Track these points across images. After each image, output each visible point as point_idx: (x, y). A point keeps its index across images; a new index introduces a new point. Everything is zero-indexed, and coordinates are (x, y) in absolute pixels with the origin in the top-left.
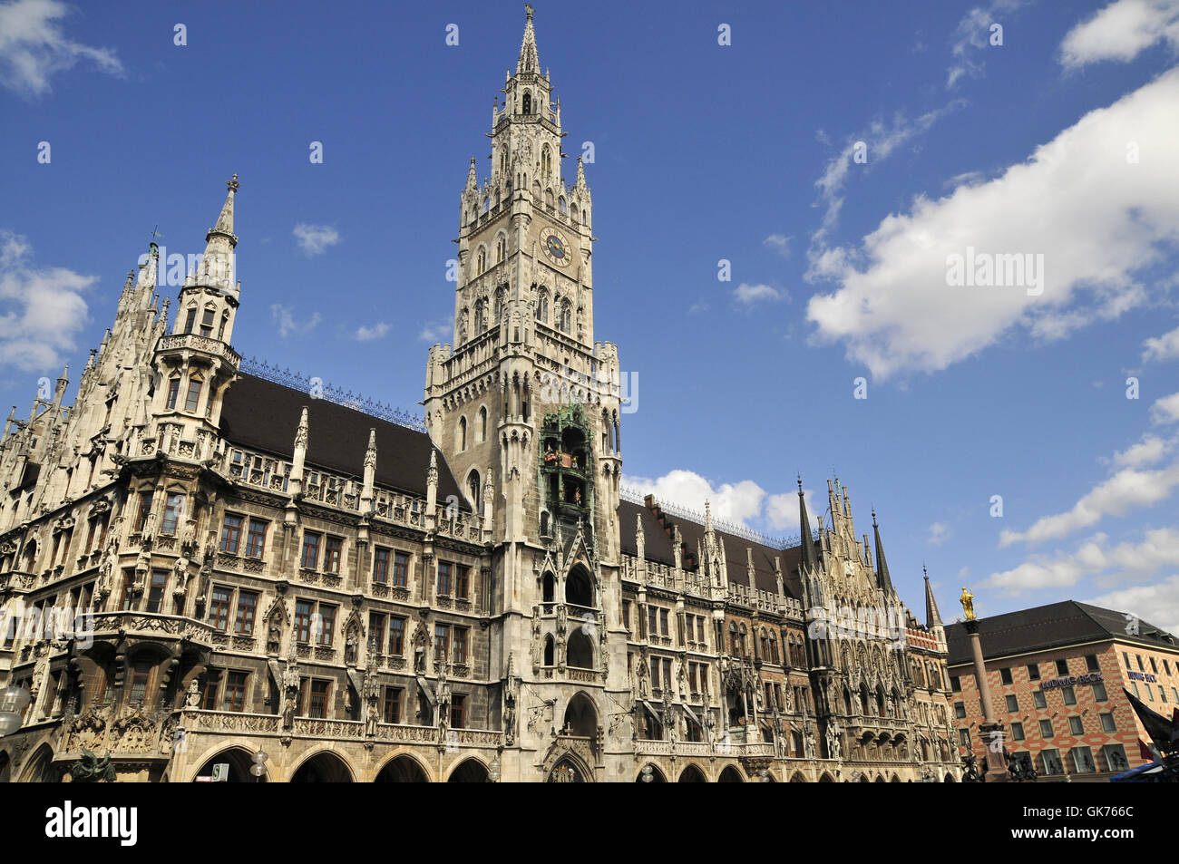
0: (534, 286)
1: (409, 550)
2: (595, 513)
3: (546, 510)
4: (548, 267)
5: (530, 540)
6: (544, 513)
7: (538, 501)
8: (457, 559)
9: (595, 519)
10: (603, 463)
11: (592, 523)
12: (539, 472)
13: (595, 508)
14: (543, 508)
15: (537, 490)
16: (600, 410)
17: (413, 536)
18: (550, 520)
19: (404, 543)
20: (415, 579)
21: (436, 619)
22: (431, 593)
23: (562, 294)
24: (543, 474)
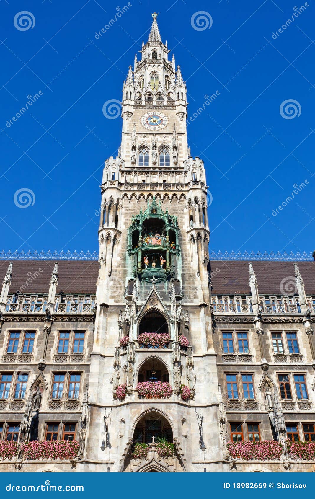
0: (134, 147)
1: (34, 329)
2: (183, 270)
3: (133, 278)
4: (147, 134)
5: (115, 301)
6: (130, 281)
7: (125, 273)
8: (73, 327)
9: (183, 275)
10: (189, 234)
11: (179, 278)
12: (127, 255)
13: (183, 267)
14: (130, 277)
15: (125, 267)
16: (186, 202)
17: (35, 319)
18: (137, 284)
19: (31, 324)
20: (37, 346)
21: (53, 370)
22: (50, 353)
23: (158, 145)
24: (130, 255)
